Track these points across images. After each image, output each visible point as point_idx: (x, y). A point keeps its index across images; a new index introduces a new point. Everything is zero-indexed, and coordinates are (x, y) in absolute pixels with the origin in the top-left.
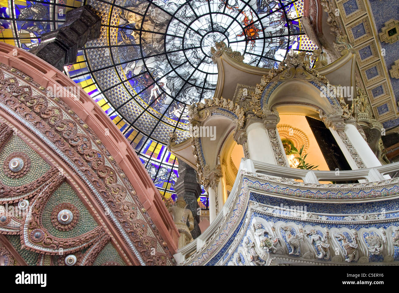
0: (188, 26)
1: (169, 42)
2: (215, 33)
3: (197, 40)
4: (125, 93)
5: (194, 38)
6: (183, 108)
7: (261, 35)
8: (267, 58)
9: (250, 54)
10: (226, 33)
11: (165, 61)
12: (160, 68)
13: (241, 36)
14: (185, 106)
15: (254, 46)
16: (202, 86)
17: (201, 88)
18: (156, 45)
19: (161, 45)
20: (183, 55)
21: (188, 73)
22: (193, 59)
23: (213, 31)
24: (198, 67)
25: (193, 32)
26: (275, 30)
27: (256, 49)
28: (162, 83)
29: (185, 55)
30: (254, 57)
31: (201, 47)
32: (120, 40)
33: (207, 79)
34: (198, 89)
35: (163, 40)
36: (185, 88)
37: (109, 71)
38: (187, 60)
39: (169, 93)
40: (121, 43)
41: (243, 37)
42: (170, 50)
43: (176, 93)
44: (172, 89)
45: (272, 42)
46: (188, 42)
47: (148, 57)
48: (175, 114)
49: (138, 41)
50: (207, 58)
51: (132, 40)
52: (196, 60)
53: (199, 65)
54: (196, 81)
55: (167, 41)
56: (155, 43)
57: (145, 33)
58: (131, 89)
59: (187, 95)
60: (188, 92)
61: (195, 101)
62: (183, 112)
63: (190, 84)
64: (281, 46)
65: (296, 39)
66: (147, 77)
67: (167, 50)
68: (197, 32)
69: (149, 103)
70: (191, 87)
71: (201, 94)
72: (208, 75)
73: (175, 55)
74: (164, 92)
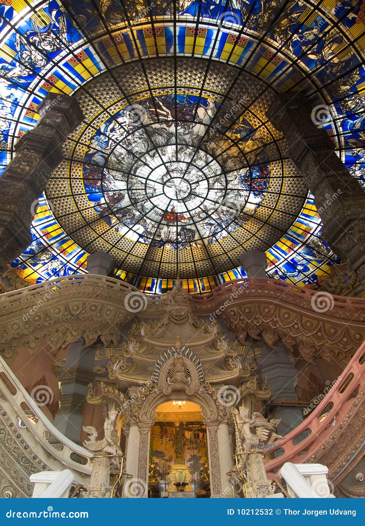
0: (207, 179)
1: (206, 156)
2: (187, 194)
3: (191, 178)
4: (188, 83)
5: (194, 177)
6: (126, 129)
7: (163, 222)
8: (141, 219)
9: (151, 209)
10: (181, 201)
11: (192, 143)
12: (188, 134)
13: (172, 209)
14: (128, 132)
15: (157, 214)
16: (142, 159)
17: (141, 157)
18: (213, 145)
19: (209, 148)
20: (186, 161)
21: (164, 155)
22: (176, 167)
23: (190, 194)
24: (165, 166)
25: (200, 180)
26: (163, 232)
27: (154, 215)
28: (169, 126)
29: (184, 162)
30: (147, 211)
31: (183, 178)
32: (244, 121)
33: (146, 167)
34: (140, 153)
35: (211, 153)
36: (149, 143)
37: (226, 87)
38: (178, 161)
39: (154, 126)
40: (241, 120)
41: (169, 210)
42: (199, 153)
43: (150, 132)
44: (156, 131)
45: (153, 226)
46: (194, 171)
47: (207, 132)
48: (124, 117)
49: (228, 134)
50: (170, 178)
51: (234, 131)
52: (173, 168)
53: (166, 168)
54: (151, 156)
55: (208, 156)
56: (215, 146)
57: (230, 145)
58: (187, 92)
59: (139, 141)
60: (144, 144)
61: (128, 144)
62: (122, 127)
63: (151, 150)
64: (146, 231)
65: (147, 242)
66: (188, 117)
67: (200, 151)
68: (197, 182)
69: (157, 99)
70: (147, 149)
71: (133, 154)
72: (151, 170)
73: (190, 154)
74: (159, 121)
